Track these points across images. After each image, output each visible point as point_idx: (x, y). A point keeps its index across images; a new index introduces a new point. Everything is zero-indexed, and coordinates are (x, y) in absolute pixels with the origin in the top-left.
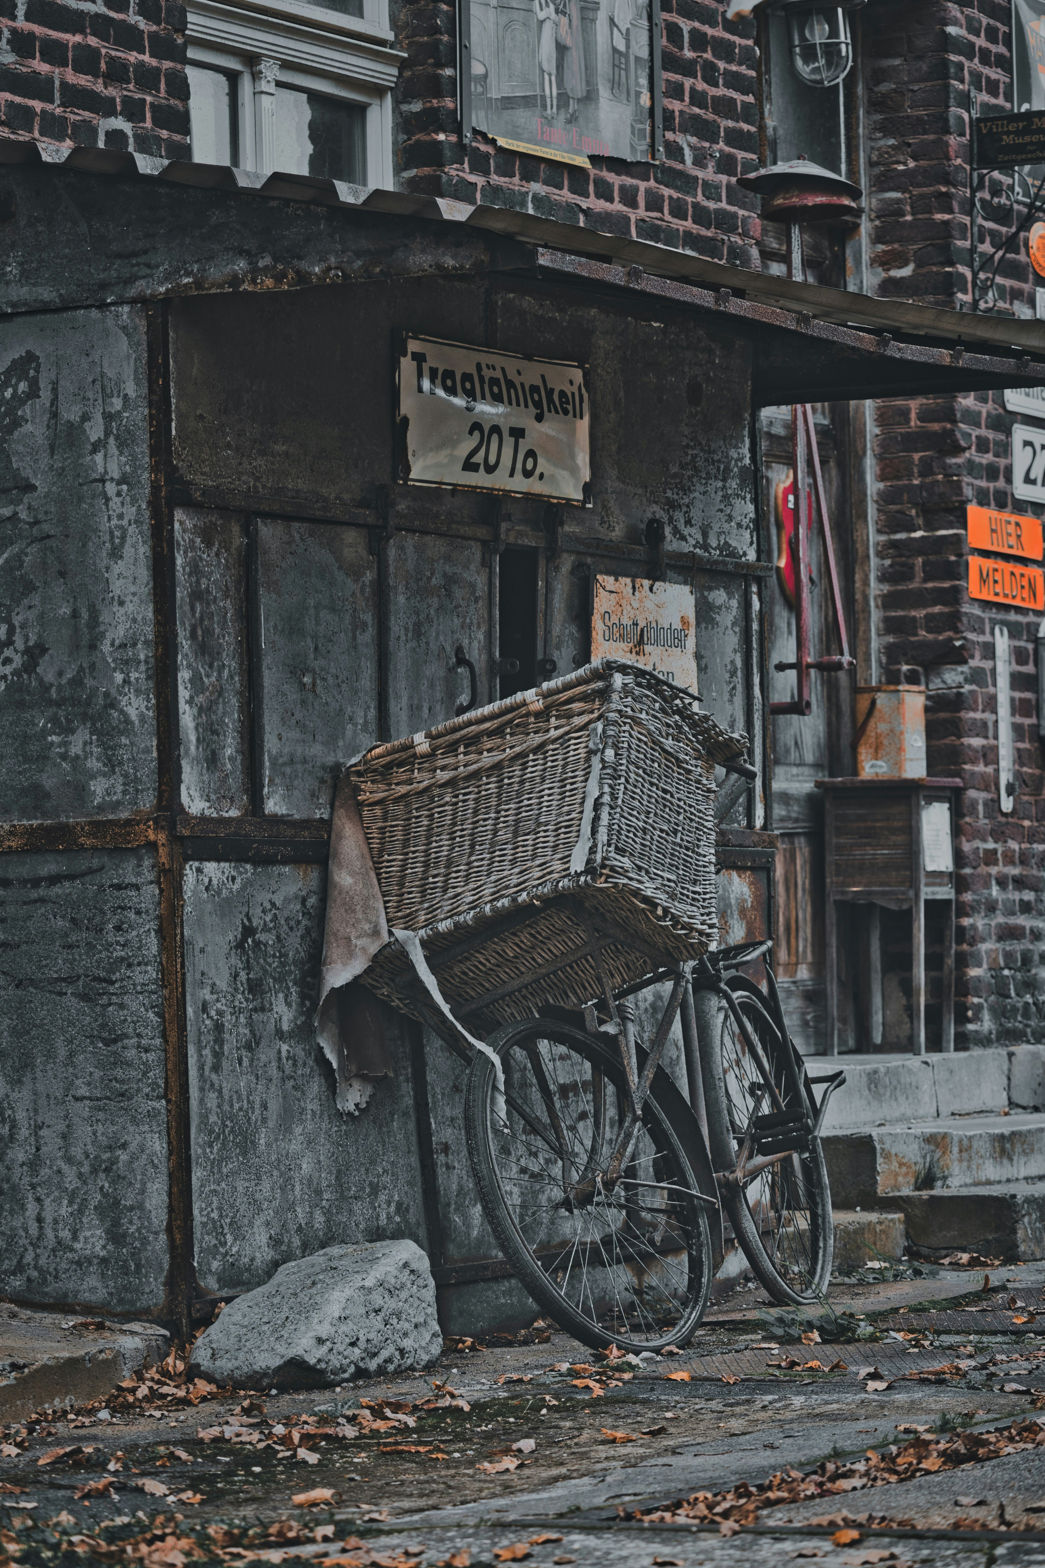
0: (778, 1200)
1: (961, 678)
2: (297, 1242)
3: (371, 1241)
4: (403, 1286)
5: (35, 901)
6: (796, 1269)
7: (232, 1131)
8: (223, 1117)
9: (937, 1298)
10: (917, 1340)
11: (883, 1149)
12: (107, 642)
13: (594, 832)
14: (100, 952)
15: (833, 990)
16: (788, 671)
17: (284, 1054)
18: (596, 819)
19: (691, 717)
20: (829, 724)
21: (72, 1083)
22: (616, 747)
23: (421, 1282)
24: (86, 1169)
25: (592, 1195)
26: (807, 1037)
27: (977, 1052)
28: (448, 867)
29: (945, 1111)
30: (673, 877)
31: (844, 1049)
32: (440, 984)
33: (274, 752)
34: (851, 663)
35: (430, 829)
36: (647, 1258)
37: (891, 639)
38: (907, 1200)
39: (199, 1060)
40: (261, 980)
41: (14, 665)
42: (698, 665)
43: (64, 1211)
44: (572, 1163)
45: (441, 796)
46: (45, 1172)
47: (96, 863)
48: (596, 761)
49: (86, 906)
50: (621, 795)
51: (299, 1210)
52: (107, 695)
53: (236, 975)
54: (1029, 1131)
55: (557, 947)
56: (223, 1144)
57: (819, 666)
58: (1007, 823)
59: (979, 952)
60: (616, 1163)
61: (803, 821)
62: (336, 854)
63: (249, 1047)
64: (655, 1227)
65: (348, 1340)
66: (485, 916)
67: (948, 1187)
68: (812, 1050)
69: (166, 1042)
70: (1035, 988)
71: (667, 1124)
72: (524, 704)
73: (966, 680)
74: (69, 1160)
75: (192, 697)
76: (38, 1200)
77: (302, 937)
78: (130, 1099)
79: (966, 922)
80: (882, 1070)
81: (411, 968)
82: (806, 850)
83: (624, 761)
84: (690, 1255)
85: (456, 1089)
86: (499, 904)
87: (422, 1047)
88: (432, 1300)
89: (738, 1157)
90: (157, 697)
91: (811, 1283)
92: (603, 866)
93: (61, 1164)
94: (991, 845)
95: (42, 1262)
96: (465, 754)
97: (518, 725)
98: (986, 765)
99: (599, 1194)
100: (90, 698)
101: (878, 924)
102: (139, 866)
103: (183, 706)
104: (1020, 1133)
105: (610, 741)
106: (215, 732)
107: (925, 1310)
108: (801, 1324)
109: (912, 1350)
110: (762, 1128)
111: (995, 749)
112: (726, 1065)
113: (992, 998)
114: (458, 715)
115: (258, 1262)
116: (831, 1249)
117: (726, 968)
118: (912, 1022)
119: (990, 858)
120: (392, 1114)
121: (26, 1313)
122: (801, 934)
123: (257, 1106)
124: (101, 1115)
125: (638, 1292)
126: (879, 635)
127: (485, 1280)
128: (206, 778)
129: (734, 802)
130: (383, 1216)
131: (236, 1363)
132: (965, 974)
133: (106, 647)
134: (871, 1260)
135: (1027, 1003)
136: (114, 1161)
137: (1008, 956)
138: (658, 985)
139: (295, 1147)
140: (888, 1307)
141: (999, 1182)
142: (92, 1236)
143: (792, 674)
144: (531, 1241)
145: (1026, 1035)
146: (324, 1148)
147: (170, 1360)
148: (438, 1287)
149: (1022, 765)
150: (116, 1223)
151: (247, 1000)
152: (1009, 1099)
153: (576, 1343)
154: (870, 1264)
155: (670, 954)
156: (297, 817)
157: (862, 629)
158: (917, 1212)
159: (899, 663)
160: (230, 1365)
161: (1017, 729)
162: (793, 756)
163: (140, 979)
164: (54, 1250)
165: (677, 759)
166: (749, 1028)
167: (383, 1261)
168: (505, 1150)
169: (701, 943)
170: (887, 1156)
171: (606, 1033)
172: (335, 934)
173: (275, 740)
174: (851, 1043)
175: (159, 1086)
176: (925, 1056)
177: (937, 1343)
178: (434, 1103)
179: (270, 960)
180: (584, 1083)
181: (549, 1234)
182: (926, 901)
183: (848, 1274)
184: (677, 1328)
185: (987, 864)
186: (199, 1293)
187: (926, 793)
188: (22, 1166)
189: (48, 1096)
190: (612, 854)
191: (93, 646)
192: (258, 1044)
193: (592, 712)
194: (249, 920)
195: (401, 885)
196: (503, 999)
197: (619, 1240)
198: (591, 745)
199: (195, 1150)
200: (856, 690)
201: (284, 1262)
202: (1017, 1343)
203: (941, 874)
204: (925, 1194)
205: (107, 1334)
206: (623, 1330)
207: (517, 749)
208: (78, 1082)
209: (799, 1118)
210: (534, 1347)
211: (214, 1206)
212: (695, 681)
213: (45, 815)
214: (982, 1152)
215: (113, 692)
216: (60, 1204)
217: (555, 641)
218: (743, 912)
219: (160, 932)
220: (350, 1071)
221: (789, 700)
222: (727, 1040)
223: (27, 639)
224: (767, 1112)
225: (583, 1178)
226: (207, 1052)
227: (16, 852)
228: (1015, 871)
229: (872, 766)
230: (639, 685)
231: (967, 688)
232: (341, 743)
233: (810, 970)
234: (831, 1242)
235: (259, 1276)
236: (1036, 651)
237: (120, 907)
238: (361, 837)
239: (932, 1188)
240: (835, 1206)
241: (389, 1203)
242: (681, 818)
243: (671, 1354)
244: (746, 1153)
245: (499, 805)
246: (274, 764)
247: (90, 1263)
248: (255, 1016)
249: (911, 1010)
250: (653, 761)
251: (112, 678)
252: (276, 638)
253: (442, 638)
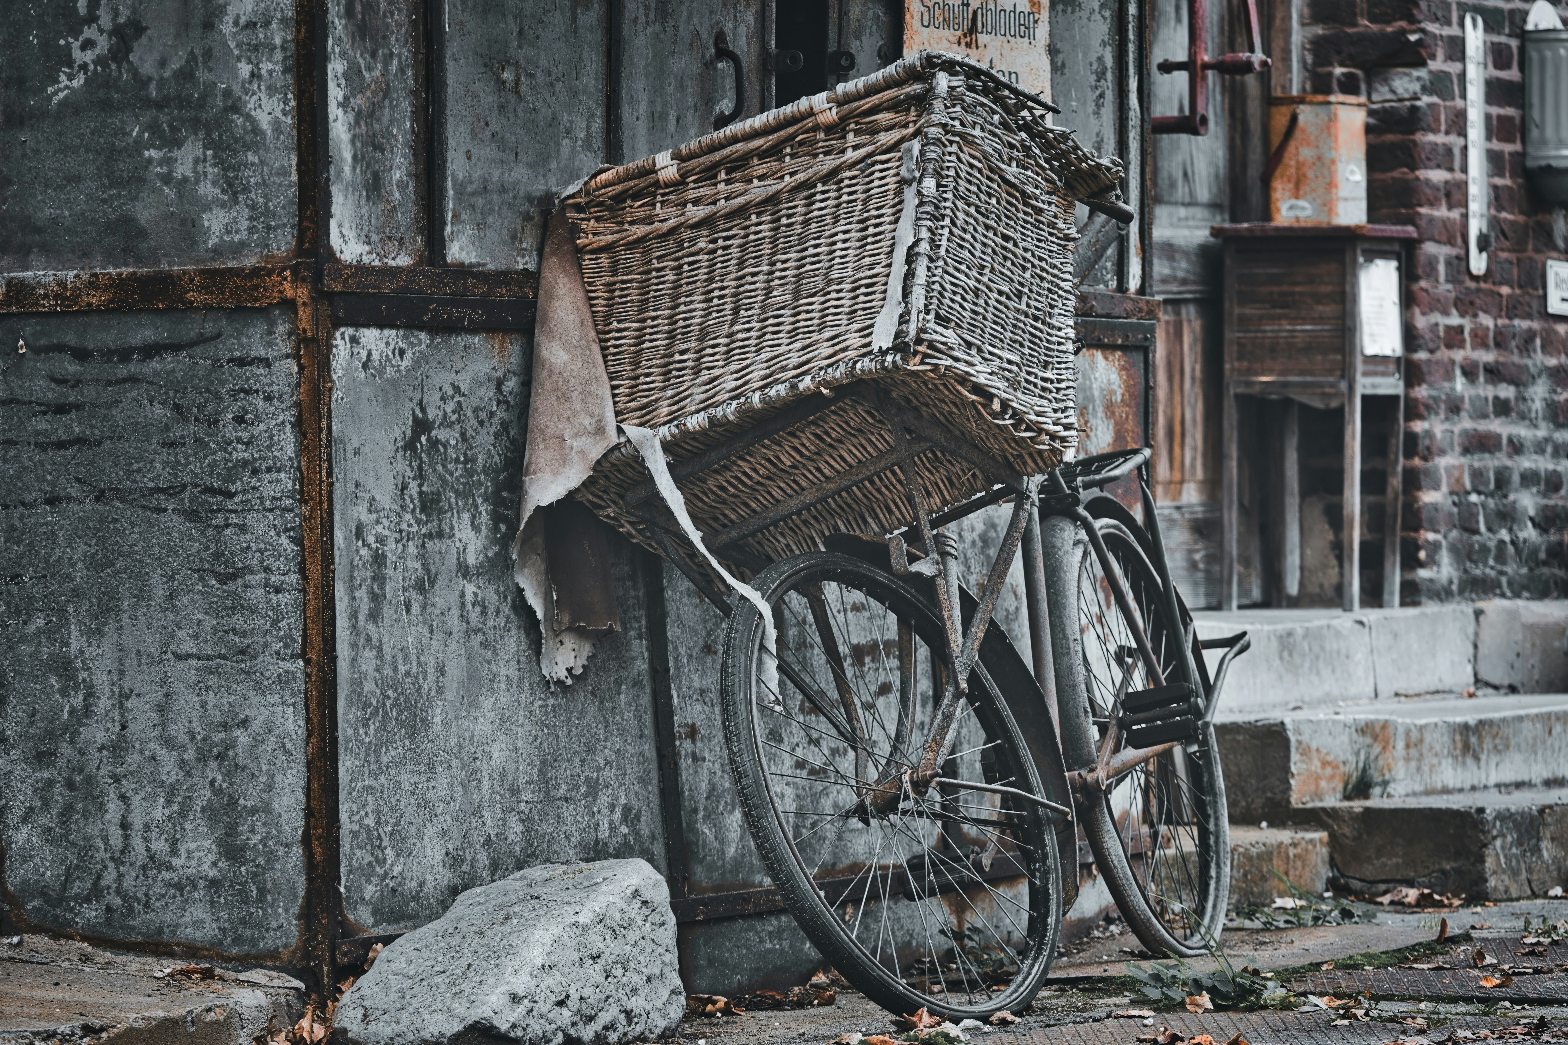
0: (1154, 810)
1: (1416, 87)
2: (483, 860)
3: (587, 860)
4: (631, 923)
5: (124, 381)
6: (1177, 907)
7: (395, 705)
8: (383, 684)
9: (1373, 950)
10: (1347, 1009)
11: (1299, 742)
12: (229, 19)
13: (906, 293)
14: (214, 453)
15: (1232, 518)
16: (1176, 74)
17: (469, 598)
18: (909, 275)
19: (1042, 135)
20: (1232, 148)
21: (172, 635)
22: (938, 175)
23: (656, 918)
24: (190, 755)
25: (896, 800)
26: (1196, 584)
27: (1430, 608)
28: (701, 339)
29: (1386, 690)
30: (1015, 358)
31: (1246, 601)
32: (688, 502)
33: (461, 176)
34: (1264, 64)
35: (677, 286)
36: (973, 888)
37: (1319, 30)
38: (1333, 813)
39: (350, 605)
40: (438, 494)
41: (98, 51)
42: (1053, 63)
43: (160, 813)
44: (869, 755)
45: (693, 240)
46: (133, 759)
47: (209, 328)
48: (910, 194)
49: (195, 388)
50: (944, 242)
51: (487, 815)
52: (227, 93)
53: (404, 487)
54: (1503, 720)
55: (851, 452)
56: (383, 722)
57: (1220, 67)
58: (1479, 290)
59: (1437, 469)
60: (931, 756)
61: (1194, 282)
62: (545, 319)
63: (420, 587)
64: (983, 846)
65: (554, 998)
66: (752, 409)
67: (1389, 796)
68: (1202, 602)
69: (305, 578)
70: (1513, 520)
71: (1002, 703)
72: (811, 113)
73: (1424, 89)
74: (168, 742)
75: (346, 98)
76: (123, 797)
77: (496, 435)
78: (253, 658)
79: (1418, 426)
80: (1299, 631)
81: (649, 479)
82: (1197, 324)
83: (949, 195)
84: (1032, 885)
85: (708, 649)
86: (772, 393)
87: (662, 590)
88: (672, 943)
89: (1099, 749)
90: (299, 97)
91: (1199, 925)
92: (919, 341)
93: (155, 746)
94: (1455, 320)
95: (128, 883)
96: (728, 182)
97: (801, 143)
98: (1450, 207)
99: (907, 797)
100: (203, 97)
101: (1296, 429)
102: (271, 333)
103: (334, 111)
104: (1491, 723)
105: (930, 167)
106: (381, 149)
107: (1356, 967)
108: (1185, 984)
109: (1339, 1022)
110: (1134, 710)
111: (1463, 186)
112: (1084, 621)
113: (1454, 534)
114: (717, 128)
115: (429, 888)
116: (1226, 881)
117: (1087, 486)
118: (1341, 566)
119: (1454, 338)
120: (618, 683)
121: (103, 956)
122: (1188, 440)
123: (431, 669)
124: (213, 681)
125: (959, 936)
126: (1303, 24)
127: (744, 917)
128: (364, 211)
129: (1099, 254)
130: (605, 825)
131: (398, 1029)
132: (1416, 500)
133: (227, 27)
134: (1281, 896)
135: (1502, 542)
136: (230, 744)
137: (1477, 475)
138: (991, 509)
139: (483, 727)
140: (1305, 961)
141: (1461, 790)
142: (198, 849)
143: (1181, 78)
144: (811, 863)
145: (1499, 586)
146: (524, 729)
147: (305, 1023)
148: (680, 925)
149: (1500, 208)
150: (232, 831)
151: (418, 522)
152: (1476, 675)
153: (872, 1006)
154: (1279, 902)
155: (1010, 466)
156: (490, 267)
157: (1279, 15)
158: (1347, 831)
159: (1331, 64)
160: (389, 1032)
161: (1494, 159)
162: (1181, 191)
163: (269, 490)
164: (144, 868)
165: (1023, 193)
166: (1117, 569)
167: (603, 888)
168: (775, 736)
169: (1053, 450)
170: (1306, 752)
171: (919, 575)
172: (542, 432)
173: (462, 159)
174: (1256, 593)
175: (294, 641)
176: (1359, 613)
177: (1374, 1013)
178: (677, 668)
179: (451, 466)
180: (888, 644)
181: (835, 855)
182: (1364, 398)
183: (1250, 916)
184: (1013, 987)
185: (1449, 346)
186: (347, 930)
187: (1366, 246)
188: (100, 749)
189: (138, 652)
190: (931, 325)
191: (209, 26)
192: (432, 583)
193: (906, 126)
194: (423, 410)
195: (636, 364)
196: (775, 524)
197: (933, 864)
198: (904, 172)
199: (344, 730)
200: (1270, 101)
201: (466, 888)
202: (1486, 1014)
203: (1385, 359)
204: (1357, 805)
205: (217, 985)
206: (936, 988)
207: (801, 177)
208: (181, 634)
209: (1186, 696)
210: (812, 1011)
211: (369, 809)
212: (1048, 85)
213: (139, 260)
214: (1438, 747)
215: (237, 89)
216: (153, 804)
217: (853, 25)
218: (1109, 408)
219: (298, 425)
220: (560, 623)
221: (1175, 113)
222: (1086, 586)
223: (116, 14)
224: (1140, 688)
225: (884, 776)
226: (362, 593)
227: (99, 311)
228: (1488, 357)
229: (1291, 208)
230: (971, 89)
231: (1426, 100)
232: (554, 165)
233: (1201, 491)
234: (1227, 869)
235: (430, 907)
236: (1522, 49)
237: (243, 390)
238: (580, 296)
239: (1367, 797)
240: (1233, 821)
241: (612, 807)
242: (1028, 275)
243: (1004, 1022)
244: (1110, 744)
245: (774, 254)
246: (460, 192)
247: (195, 887)
248: (429, 544)
249: (1339, 550)
250: (990, 195)
251: (235, 72)
252: (466, 17)
253: (695, 20)
